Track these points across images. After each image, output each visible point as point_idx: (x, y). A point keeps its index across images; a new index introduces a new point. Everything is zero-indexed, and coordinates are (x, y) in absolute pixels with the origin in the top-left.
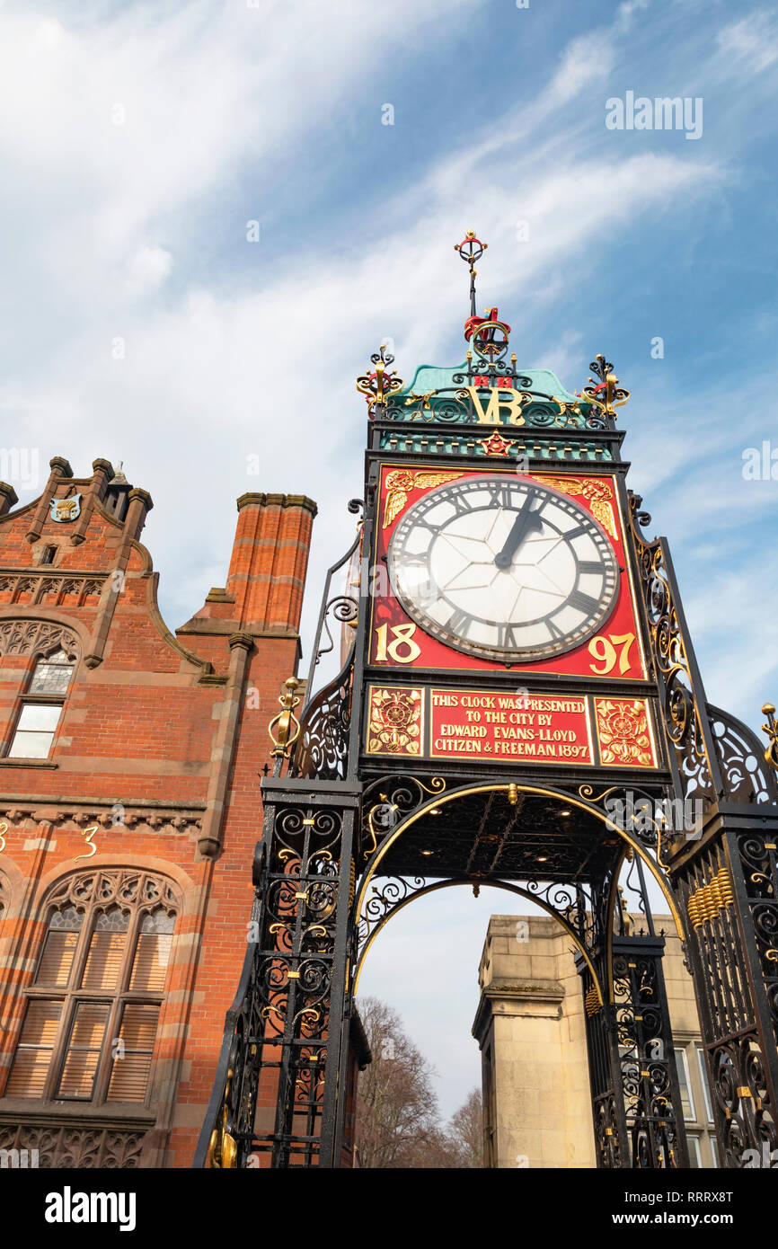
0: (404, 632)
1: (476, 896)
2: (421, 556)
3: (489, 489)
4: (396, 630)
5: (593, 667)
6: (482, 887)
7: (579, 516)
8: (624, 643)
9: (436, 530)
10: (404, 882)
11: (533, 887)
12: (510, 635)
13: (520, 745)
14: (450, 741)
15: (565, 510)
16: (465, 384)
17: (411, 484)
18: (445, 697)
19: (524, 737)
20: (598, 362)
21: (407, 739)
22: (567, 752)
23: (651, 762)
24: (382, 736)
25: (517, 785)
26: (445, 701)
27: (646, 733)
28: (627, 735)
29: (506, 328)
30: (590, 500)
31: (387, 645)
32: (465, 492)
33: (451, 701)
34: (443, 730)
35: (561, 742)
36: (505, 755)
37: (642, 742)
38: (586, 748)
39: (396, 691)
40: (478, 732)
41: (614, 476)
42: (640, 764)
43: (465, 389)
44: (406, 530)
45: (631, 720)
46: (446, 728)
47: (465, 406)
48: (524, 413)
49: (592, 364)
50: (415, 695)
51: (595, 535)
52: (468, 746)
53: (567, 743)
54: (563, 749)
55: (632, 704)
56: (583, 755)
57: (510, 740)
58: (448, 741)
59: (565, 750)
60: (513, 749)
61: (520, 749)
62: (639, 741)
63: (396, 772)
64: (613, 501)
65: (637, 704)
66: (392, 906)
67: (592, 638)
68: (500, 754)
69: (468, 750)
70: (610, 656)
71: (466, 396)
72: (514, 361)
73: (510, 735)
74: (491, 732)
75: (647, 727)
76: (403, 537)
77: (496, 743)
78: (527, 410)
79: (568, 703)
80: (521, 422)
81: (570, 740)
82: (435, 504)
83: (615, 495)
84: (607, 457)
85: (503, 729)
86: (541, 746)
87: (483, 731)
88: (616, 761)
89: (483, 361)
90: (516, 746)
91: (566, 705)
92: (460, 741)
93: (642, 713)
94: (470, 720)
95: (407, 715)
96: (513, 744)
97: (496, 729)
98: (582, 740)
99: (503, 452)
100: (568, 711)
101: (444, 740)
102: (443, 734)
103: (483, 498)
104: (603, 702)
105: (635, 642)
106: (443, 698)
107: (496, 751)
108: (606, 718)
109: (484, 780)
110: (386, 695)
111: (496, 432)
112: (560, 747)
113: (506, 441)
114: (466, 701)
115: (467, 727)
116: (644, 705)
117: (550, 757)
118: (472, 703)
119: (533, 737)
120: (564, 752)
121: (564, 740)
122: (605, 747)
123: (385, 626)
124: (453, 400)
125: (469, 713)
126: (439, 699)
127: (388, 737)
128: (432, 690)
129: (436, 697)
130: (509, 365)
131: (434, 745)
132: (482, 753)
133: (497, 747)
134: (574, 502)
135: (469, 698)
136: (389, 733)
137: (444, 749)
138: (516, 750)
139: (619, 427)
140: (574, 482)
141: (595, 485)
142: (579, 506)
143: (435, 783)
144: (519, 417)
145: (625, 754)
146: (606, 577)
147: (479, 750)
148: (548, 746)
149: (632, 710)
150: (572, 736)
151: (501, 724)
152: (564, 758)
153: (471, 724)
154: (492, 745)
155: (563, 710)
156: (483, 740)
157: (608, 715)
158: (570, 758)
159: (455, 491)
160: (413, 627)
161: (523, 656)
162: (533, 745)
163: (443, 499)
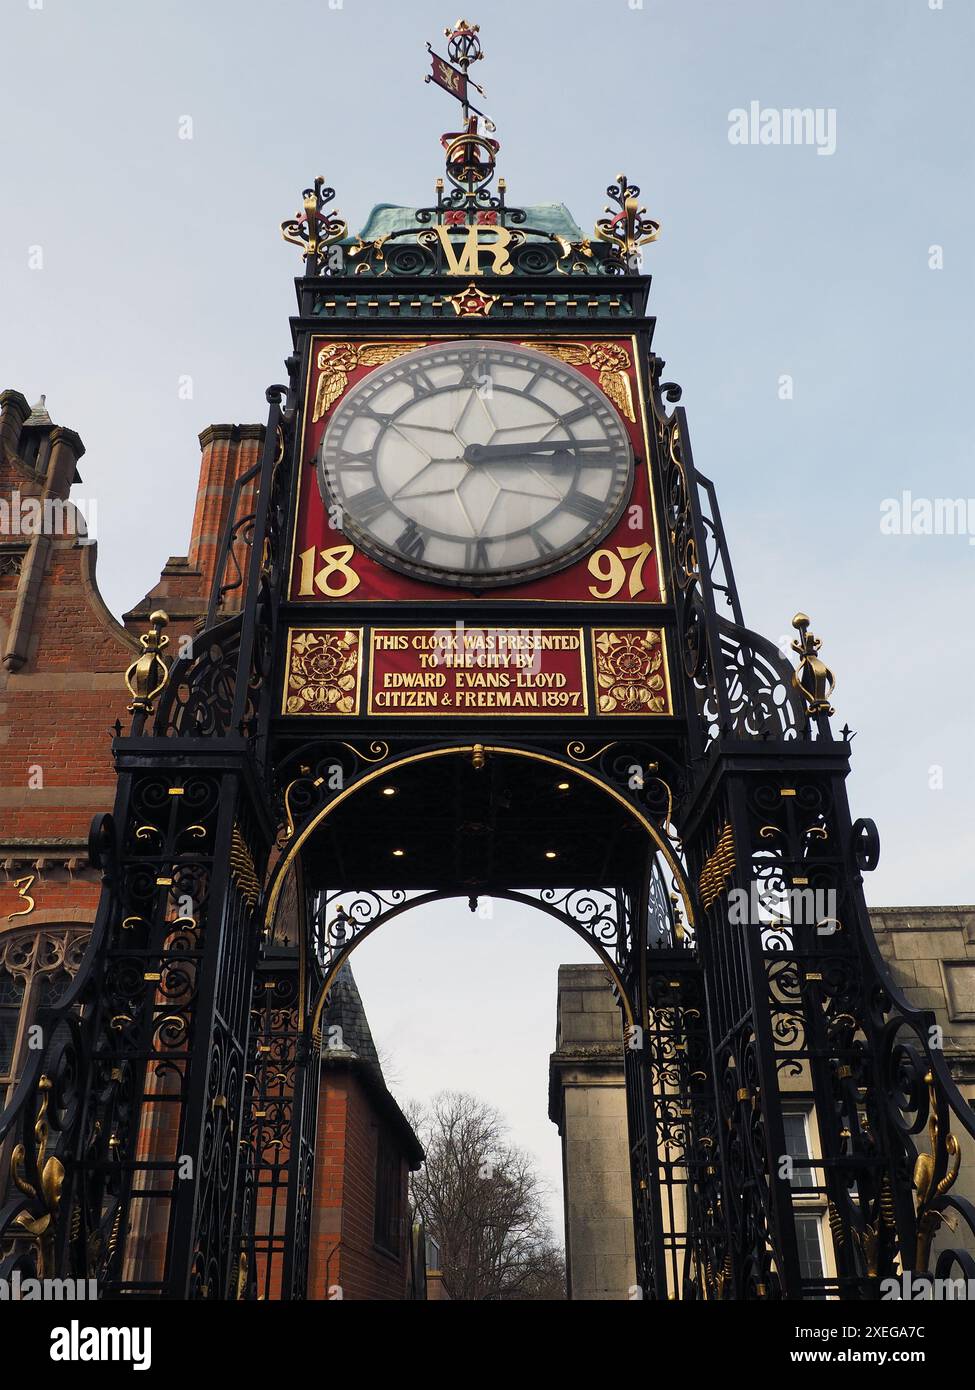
0: (338, 556)
1: (473, 910)
2: (362, 456)
3: (460, 363)
4: (327, 555)
5: (593, 590)
6: (481, 899)
7: (585, 394)
8: (635, 558)
9: (386, 422)
10: (377, 897)
11: (548, 895)
12: (482, 554)
13: (490, 694)
14: (396, 694)
15: (565, 385)
16: (433, 224)
17: (353, 360)
18: (392, 637)
19: (496, 685)
20: (619, 186)
21: (338, 695)
22: (553, 701)
23: (665, 707)
24: (305, 692)
25: (484, 745)
26: (391, 643)
27: (661, 671)
28: (635, 675)
29: (492, 146)
30: (599, 371)
31: (315, 574)
32: (429, 368)
33: (399, 642)
34: (387, 680)
35: (546, 688)
36: (471, 708)
37: (654, 684)
38: (578, 694)
39: (323, 634)
40: (434, 680)
41: (634, 338)
42: (651, 711)
43: (431, 229)
44: (343, 422)
45: (641, 655)
46: (391, 678)
47: (433, 253)
48: (512, 260)
49: (611, 188)
50: (349, 638)
51: (604, 416)
52: (420, 699)
53: (554, 688)
54: (548, 697)
55: (643, 635)
56: (574, 703)
57: (479, 688)
58: (393, 694)
59: (551, 698)
60: (480, 699)
61: (490, 699)
62: (650, 683)
63: (323, 737)
64: (630, 370)
65: (650, 636)
66: (361, 927)
67: (593, 552)
68: (463, 708)
69: (420, 704)
70: (617, 575)
71: (434, 238)
72: (502, 190)
73: (477, 682)
74: (451, 680)
75: (662, 664)
76: (338, 433)
77: (458, 694)
78: (516, 253)
79: (557, 638)
80: (509, 269)
81: (558, 685)
82: (386, 386)
83: (633, 363)
84: (628, 313)
85: (468, 675)
86: (518, 695)
87: (440, 680)
88: (618, 708)
89: (460, 191)
90: (485, 697)
91: (554, 641)
92: (408, 694)
93: (657, 646)
94: (424, 665)
95: (339, 664)
96: (480, 694)
97: (458, 675)
98: (573, 684)
99: (482, 311)
100: (557, 647)
101: (388, 693)
102: (386, 685)
103: (451, 375)
104: (605, 633)
105: (652, 555)
106: (389, 640)
107: (458, 704)
108: (609, 654)
109: (440, 741)
110: (312, 639)
111: (473, 285)
112: (544, 694)
113: (487, 296)
114: (419, 642)
115: (420, 675)
116: (660, 636)
117: (530, 708)
118: (427, 644)
119: (508, 684)
120: (549, 700)
121: (550, 685)
122: (603, 691)
123: (312, 550)
124: (416, 247)
125: (423, 656)
126: (382, 641)
127: (312, 693)
128: (373, 630)
129: (379, 638)
130: (495, 194)
131: (374, 700)
132: (440, 707)
133: (458, 698)
134: (576, 373)
135: (424, 637)
136: (314, 688)
137: (388, 704)
138: (485, 701)
139: (643, 271)
140: (577, 347)
141: (607, 351)
142: (585, 380)
143: (374, 749)
144: (505, 264)
145: (631, 699)
146: (617, 472)
147: (435, 703)
148: (528, 694)
149: (642, 642)
150: (561, 680)
151: (465, 670)
152: (548, 708)
153: (424, 671)
154: (452, 697)
155: (550, 647)
156: (440, 691)
157: (610, 650)
158: (558, 709)
159: (414, 367)
160: (349, 550)
161: (499, 579)
162: (508, 694)
163: (397, 380)
